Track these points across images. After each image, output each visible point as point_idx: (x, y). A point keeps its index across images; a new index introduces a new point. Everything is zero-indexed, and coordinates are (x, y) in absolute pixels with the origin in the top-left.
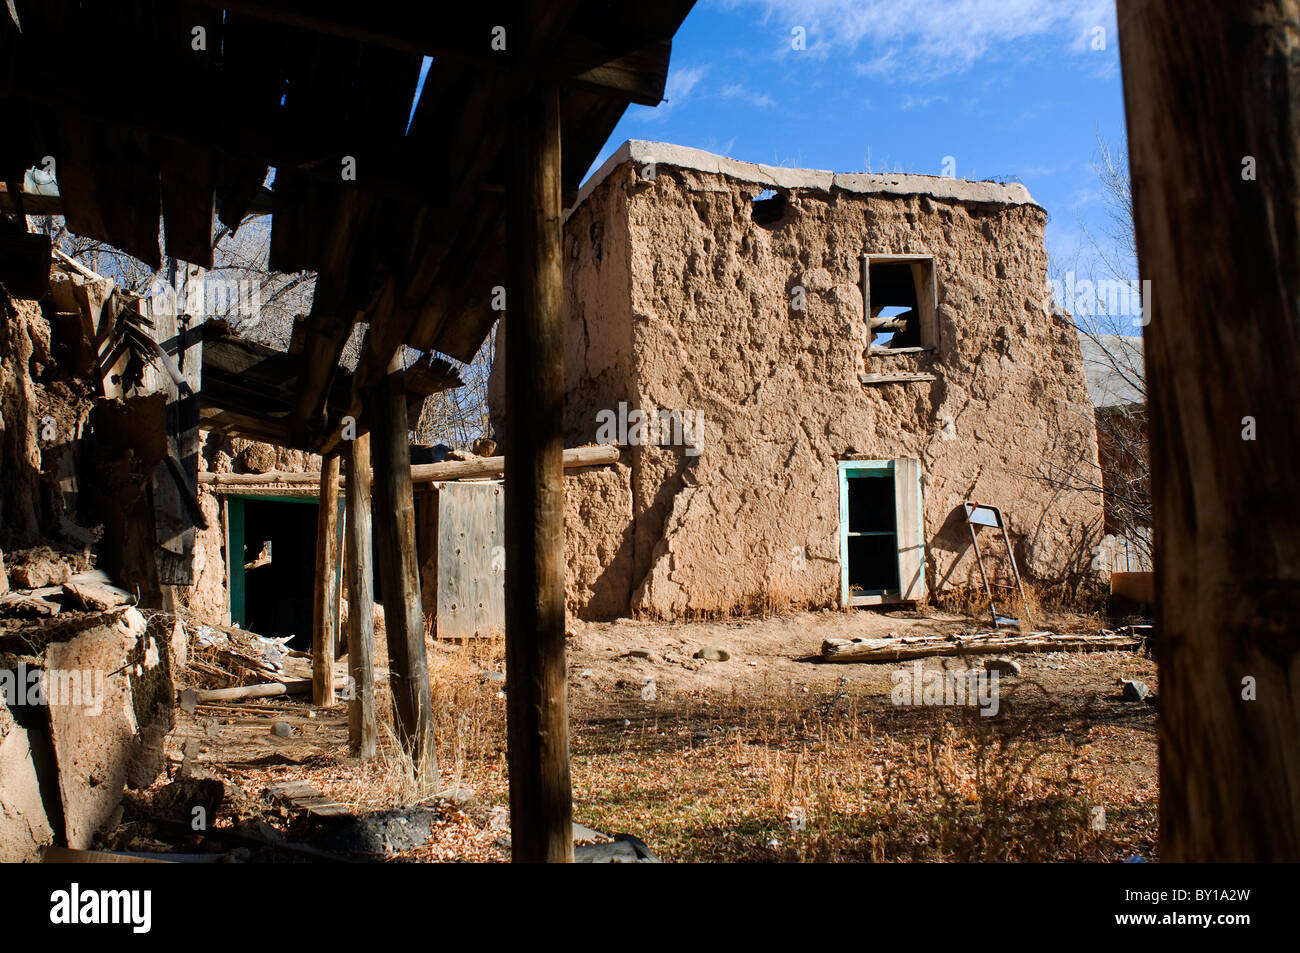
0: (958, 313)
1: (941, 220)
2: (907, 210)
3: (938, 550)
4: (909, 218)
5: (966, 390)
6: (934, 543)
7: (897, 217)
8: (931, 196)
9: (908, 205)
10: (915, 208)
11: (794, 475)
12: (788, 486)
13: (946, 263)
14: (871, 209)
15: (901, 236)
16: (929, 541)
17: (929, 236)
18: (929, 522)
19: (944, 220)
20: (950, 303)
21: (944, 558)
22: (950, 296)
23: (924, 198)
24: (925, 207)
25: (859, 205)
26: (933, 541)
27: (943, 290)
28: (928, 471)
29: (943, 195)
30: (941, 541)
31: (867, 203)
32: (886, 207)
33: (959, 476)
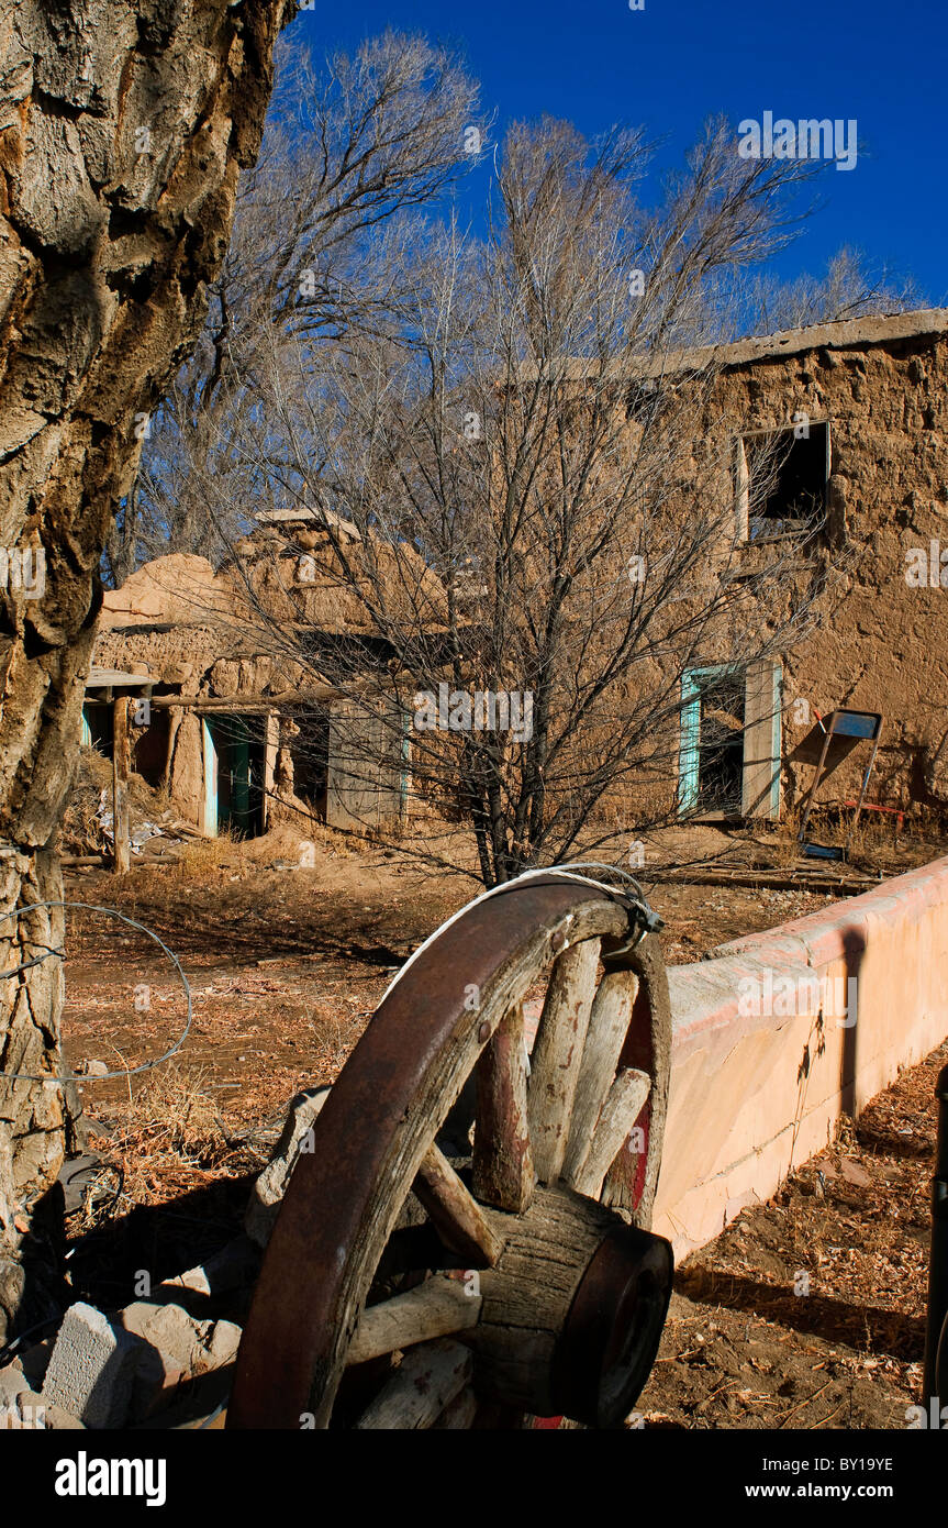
0: (853, 483)
1: (848, 372)
2: (799, 370)
3: (799, 764)
4: (805, 378)
5: (851, 575)
6: (795, 756)
7: (786, 381)
8: (830, 347)
9: (802, 365)
10: (812, 364)
11: (631, 684)
12: (624, 695)
13: (847, 423)
14: (754, 379)
15: (789, 403)
16: (788, 753)
17: (828, 395)
18: (790, 731)
19: (854, 371)
20: (844, 473)
21: (805, 773)
22: (845, 464)
23: (822, 351)
24: (826, 363)
25: (741, 377)
26: (793, 753)
27: (837, 458)
28: (792, 674)
29: (847, 341)
30: (804, 753)
31: (750, 373)
32: (774, 373)
33: (834, 677)
